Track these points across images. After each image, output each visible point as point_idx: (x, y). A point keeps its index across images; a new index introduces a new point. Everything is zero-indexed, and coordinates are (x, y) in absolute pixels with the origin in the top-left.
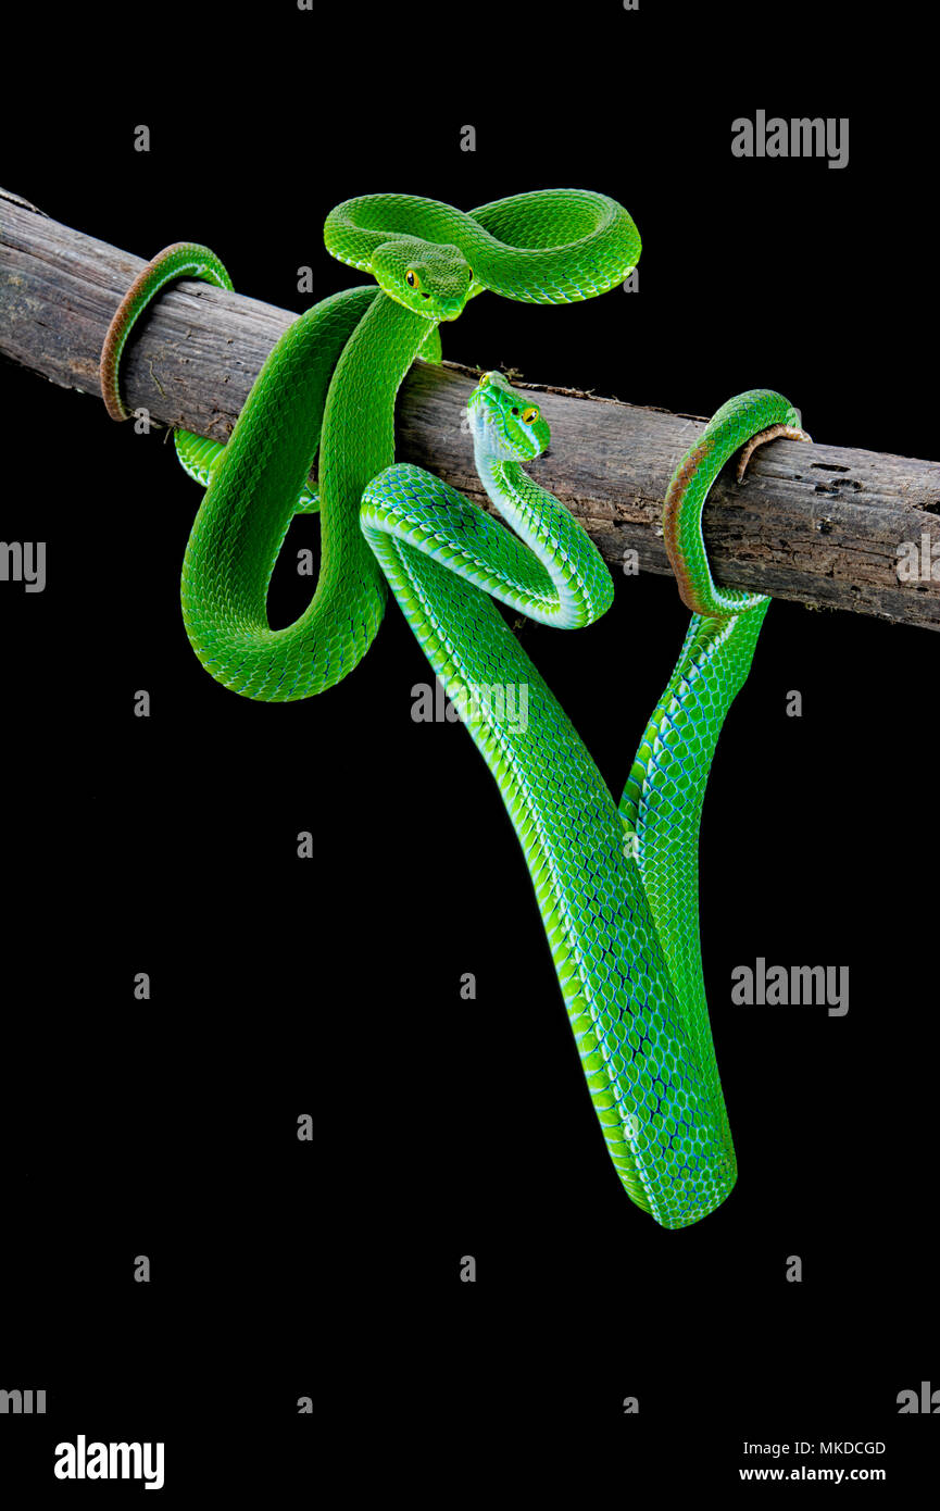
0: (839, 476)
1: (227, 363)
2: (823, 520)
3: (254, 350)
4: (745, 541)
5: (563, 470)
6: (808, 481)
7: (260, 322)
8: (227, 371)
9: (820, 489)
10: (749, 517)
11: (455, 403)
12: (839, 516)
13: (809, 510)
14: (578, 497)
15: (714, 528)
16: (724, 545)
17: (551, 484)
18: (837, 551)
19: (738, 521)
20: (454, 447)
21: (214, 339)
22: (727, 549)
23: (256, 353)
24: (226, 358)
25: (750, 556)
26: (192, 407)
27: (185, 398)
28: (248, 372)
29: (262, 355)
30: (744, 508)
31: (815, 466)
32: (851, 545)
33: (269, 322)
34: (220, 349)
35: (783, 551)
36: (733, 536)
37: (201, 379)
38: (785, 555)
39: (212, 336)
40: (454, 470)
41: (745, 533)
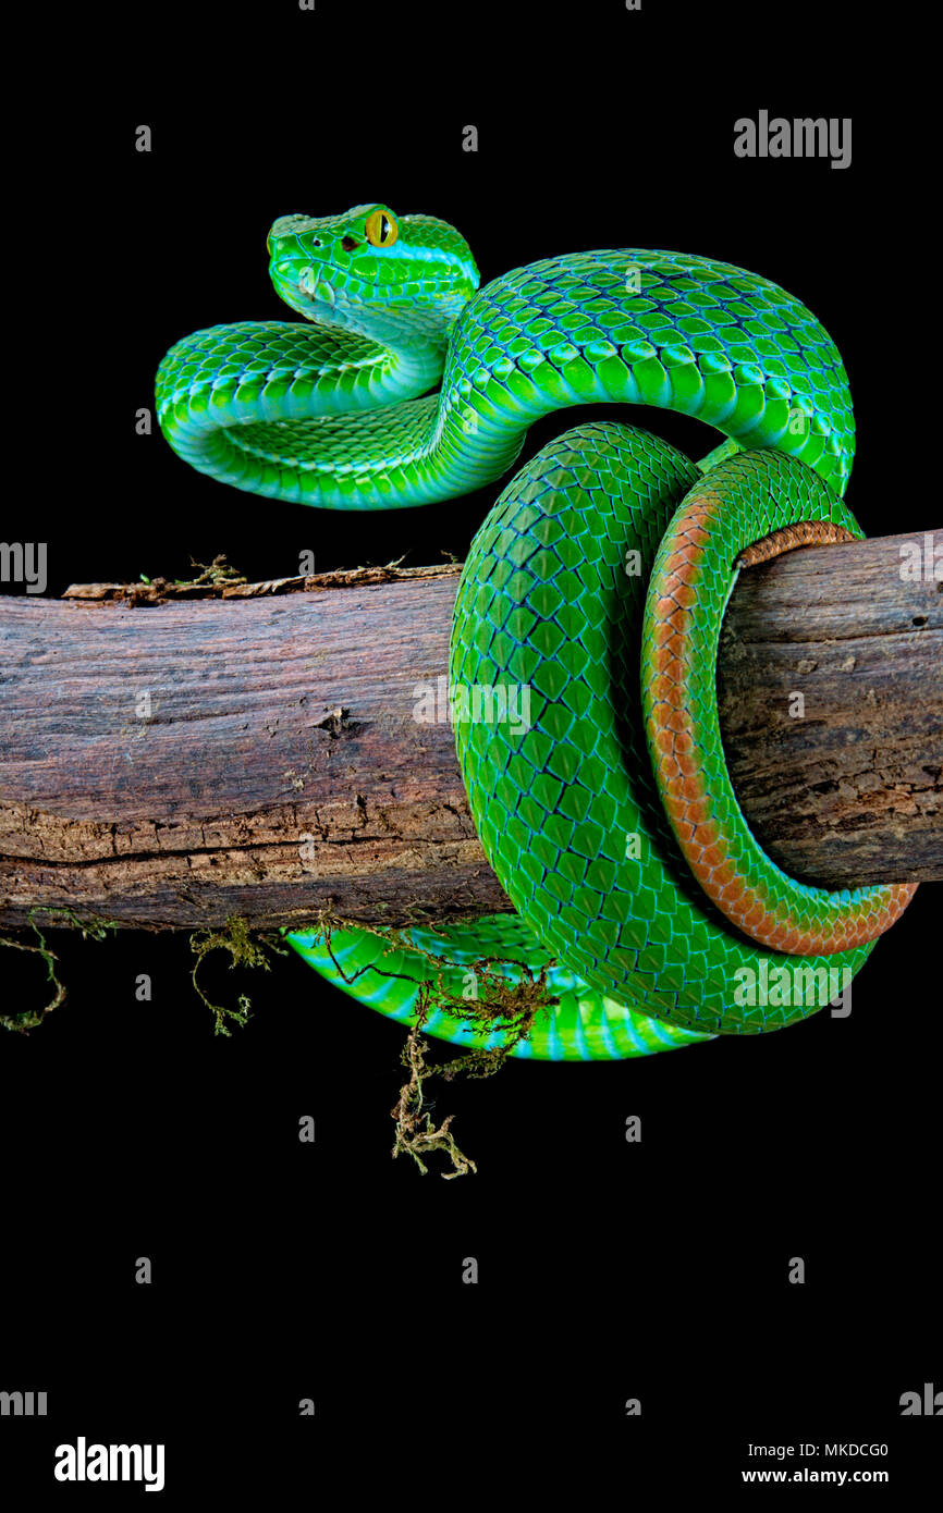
4: (847, 791)
5: (403, 752)
10: (841, 736)
11: (126, 674)
15: (771, 784)
16: (805, 813)
17: (385, 787)
20: (155, 769)
22: (812, 817)
30: (821, 723)
36: (814, 788)
40: (171, 815)
41: (841, 774)
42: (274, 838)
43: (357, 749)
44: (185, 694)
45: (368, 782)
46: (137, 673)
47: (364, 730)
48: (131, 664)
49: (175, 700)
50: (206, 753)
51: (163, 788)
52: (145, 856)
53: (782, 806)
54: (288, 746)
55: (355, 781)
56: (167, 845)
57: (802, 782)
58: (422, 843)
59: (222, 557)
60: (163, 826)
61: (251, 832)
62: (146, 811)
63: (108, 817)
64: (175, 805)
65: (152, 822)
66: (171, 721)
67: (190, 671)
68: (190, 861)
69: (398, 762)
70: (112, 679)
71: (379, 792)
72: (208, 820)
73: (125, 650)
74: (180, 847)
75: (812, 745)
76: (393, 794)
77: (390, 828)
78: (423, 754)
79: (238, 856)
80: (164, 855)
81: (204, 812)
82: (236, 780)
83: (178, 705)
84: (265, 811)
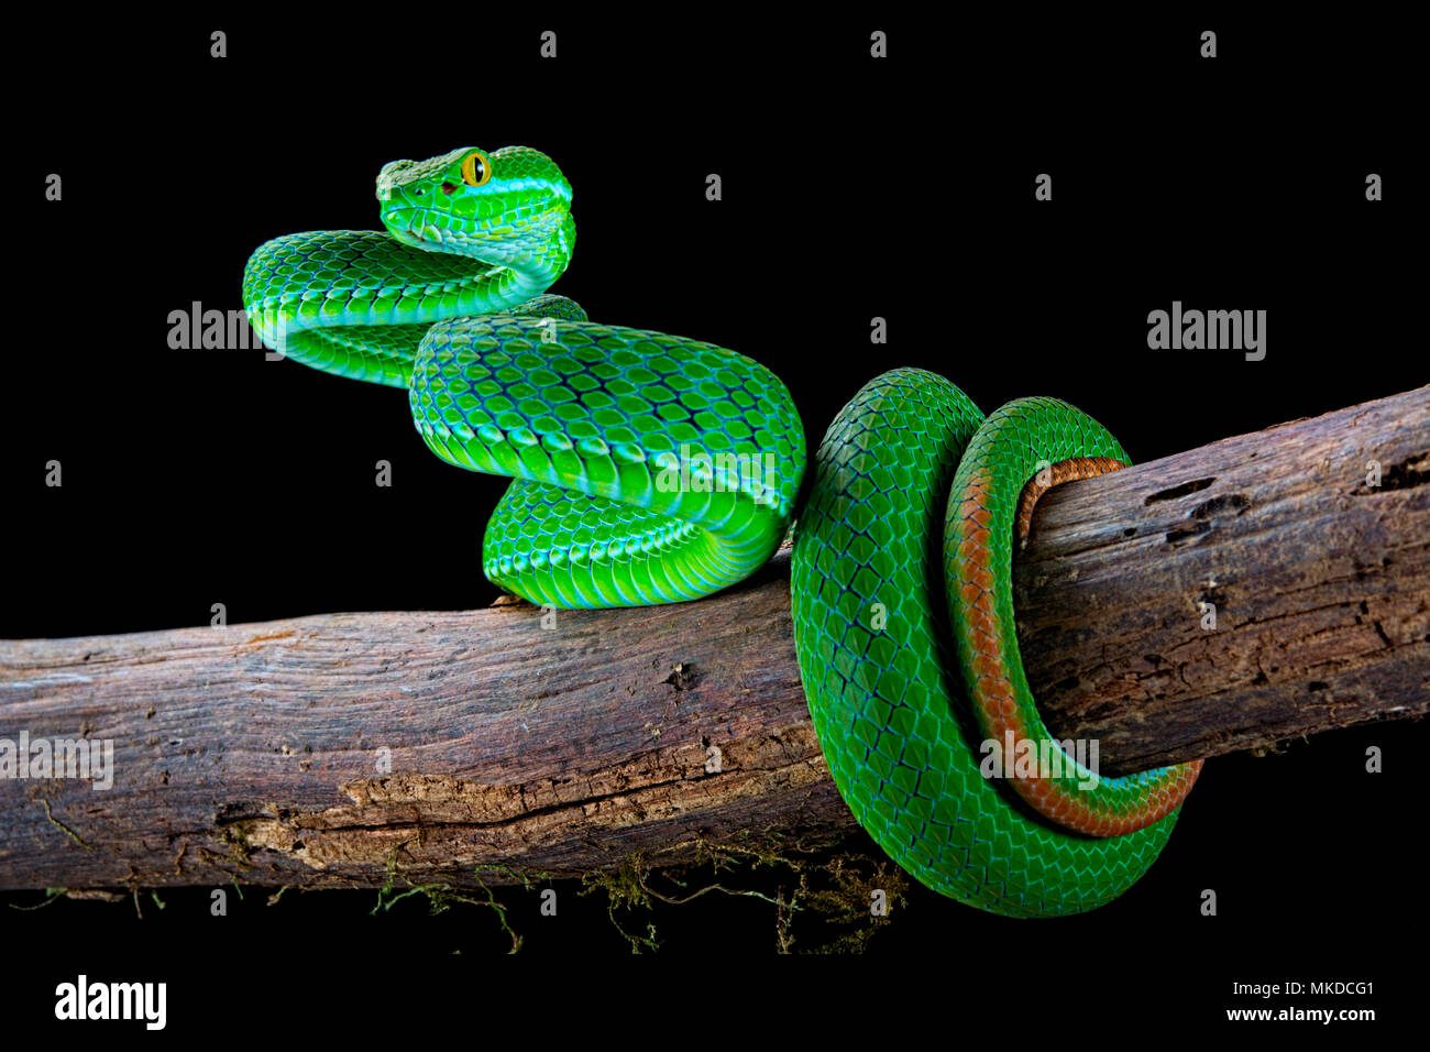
0: (1199, 498)
1: (157, 750)
2: (1204, 589)
3: (191, 711)
4: (1086, 685)
5: (732, 695)
6: (1151, 531)
7: (189, 662)
8: (162, 765)
9: (1177, 535)
11: (524, 659)
12: (1227, 570)
13: (1171, 582)
14: (777, 732)
16: (1055, 708)
17: (723, 727)
18: (1252, 632)
19: (1058, 655)
20: (547, 733)
21: (125, 720)
23: (196, 715)
24: (153, 744)
25: (1107, 707)
26: (135, 845)
27: (119, 837)
28: (191, 752)
29: (205, 715)
30: (1058, 628)
31: (1151, 500)
32: (1271, 611)
33: (203, 655)
34: (139, 733)
35: (1159, 674)
36: (1059, 685)
37: (128, 795)
38: (1165, 680)
39: (121, 716)
40: (563, 772)
41: (1079, 671)
42: (646, 783)
43: (697, 698)
44: (568, 669)
45: (709, 724)
46: (533, 658)
47: (699, 681)
48: (529, 650)
49: (560, 675)
50: (583, 716)
51: (554, 749)
52: (549, 810)
54: (645, 702)
55: (700, 725)
56: (564, 797)
57: (1048, 681)
58: (760, 772)
60: (558, 782)
61: (626, 778)
62: (544, 770)
63: (515, 779)
64: (565, 762)
65: (550, 779)
66: (557, 693)
67: (572, 650)
68: (584, 810)
69: (730, 704)
70: (514, 664)
71: (719, 732)
72: (593, 772)
73: (525, 640)
74: (574, 798)
75: (1051, 648)
76: (730, 732)
77: (732, 762)
78: (748, 695)
79: (620, 801)
80: (563, 806)
81: (589, 766)
82: (608, 735)
83: (561, 679)
84: (636, 759)
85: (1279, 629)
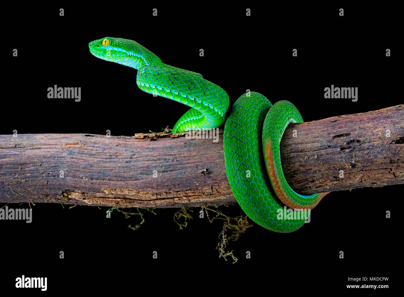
0: (347, 139)
1: (44, 175)
2: (351, 163)
3: (53, 165)
4: (317, 182)
5: (220, 177)
6: (335, 147)
7: (48, 150)
8: (45, 179)
9: (343, 149)
10: (316, 172)
11: (155, 161)
12: (357, 159)
13: (342, 161)
15: (301, 182)
16: (308, 186)
17: (217, 184)
18: (361, 173)
20: (165, 182)
21: (33, 166)
22: (310, 187)
23: (55, 166)
24: (43, 173)
25: (320, 186)
26: (36, 197)
27: (32, 195)
28: (55, 176)
29: (57, 166)
30: (311, 169)
31: (334, 137)
32: (367, 168)
33: (52, 148)
34: (37, 170)
35: (336, 180)
36: (310, 182)
37: (36, 186)
38: (338, 182)
39: (31, 165)
40: (169, 191)
41: (316, 179)
42: (192, 194)
43: (210, 177)
44: (169, 165)
45: (213, 183)
46: (158, 160)
47: (211, 173)
48: (156, 158)
49: (167, 167)
50: (176, 179)
51: (167, 186)
52: (164, 199)
53: (304, 185)
54: (194, 177)
55: (210, 183)
56: (168, 197)
57: (308, 181)
58: (225, 195)
59: (168, 127)
60: (168, 193)
61: (187, 194)
62: (164, 190)
63: (155, 192)
64: (170, 189)
65: (165, 192)
66: (167, 171)
67: (169, 159)
68: (174, 199)
69: (219, 180)
70: (152, 162)
71: (215, 185)
72: (178, 192)
73: (153, 154)
74: (172, 197)
75: (309, 174)
76: (219, 186)
77: (218, 192)
78: (225, 178)
79: (185, 198)
80: (168, 198)
81: (177, 190)
82: (183, 184)
83: (168, 168)
84: (190, 190)
85: (369, 173)
